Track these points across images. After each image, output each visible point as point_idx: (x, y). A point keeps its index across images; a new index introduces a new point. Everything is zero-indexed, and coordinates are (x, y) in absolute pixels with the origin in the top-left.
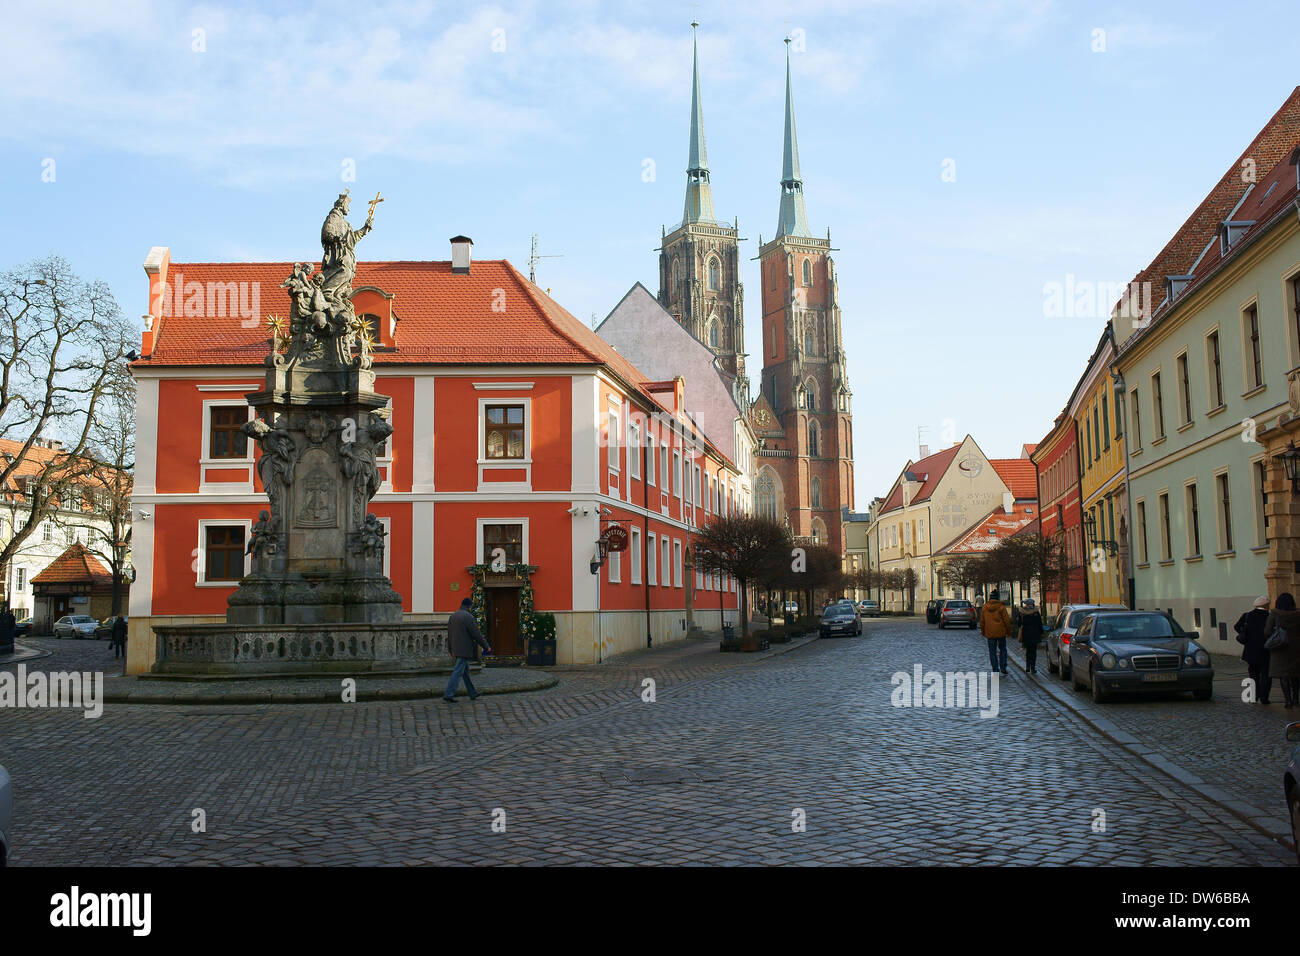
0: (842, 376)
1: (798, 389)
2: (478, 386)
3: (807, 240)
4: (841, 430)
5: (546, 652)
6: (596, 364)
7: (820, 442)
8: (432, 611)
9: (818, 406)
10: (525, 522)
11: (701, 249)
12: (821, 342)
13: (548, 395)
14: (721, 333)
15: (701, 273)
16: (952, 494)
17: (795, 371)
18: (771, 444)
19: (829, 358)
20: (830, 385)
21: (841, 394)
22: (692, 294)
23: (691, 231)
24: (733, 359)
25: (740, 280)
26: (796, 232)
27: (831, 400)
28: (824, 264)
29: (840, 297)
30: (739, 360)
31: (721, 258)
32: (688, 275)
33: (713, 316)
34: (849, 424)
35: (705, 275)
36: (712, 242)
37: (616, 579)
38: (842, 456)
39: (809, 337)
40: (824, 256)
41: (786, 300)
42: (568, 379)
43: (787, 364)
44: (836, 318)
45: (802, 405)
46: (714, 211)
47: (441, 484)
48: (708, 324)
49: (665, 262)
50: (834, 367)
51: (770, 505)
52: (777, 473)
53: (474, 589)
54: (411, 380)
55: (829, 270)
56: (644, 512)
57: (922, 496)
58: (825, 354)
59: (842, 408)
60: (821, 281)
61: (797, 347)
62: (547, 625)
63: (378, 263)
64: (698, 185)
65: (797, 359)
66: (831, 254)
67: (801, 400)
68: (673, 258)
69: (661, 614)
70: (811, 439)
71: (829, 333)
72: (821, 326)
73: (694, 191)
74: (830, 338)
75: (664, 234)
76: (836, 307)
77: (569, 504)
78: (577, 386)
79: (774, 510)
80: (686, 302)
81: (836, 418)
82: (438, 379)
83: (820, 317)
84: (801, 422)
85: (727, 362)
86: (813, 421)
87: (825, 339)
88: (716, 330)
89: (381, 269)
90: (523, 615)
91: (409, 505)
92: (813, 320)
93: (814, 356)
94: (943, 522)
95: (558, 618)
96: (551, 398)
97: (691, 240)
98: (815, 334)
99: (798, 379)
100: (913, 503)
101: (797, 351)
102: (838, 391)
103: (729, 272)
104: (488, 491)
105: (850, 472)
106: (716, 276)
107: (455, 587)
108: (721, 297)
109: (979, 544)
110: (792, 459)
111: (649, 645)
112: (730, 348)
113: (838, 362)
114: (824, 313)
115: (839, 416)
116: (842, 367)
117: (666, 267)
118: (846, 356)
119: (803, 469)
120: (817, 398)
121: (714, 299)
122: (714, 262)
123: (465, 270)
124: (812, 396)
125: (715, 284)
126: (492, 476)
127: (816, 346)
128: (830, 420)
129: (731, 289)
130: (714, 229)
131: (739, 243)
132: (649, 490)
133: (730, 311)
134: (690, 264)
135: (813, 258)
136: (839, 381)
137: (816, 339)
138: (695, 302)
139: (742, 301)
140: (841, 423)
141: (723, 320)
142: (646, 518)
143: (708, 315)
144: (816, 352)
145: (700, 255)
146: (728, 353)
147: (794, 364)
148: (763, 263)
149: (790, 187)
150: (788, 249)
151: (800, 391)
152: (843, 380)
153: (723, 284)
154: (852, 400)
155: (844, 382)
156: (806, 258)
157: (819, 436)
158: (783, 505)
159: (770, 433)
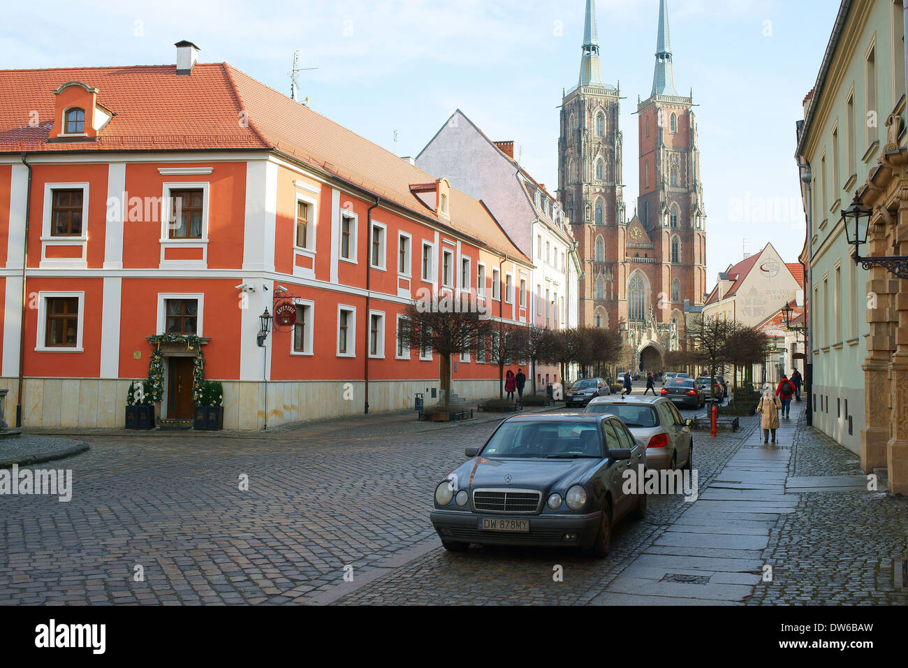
0: (699, 201)
1: (663, 211)
2: (163, 171)
3: (673, 98)
4: (697, 244)
5: (211, 418)
6: (267, 150)
7: (680, 252)
8: (117, 377)
9: (679, 225)
10: (200, 297)
11: (590, 105)
12: (683, 176)
13: (225, 179)
14: (604, 169)
15: (590, 123)
16: (753, 291)
17: (661, 199)
18: (642, 253)
19: (689, 188)
20: (689, 209)
21: (697, 215)
22: (583, 139)
23: (582, 92)
24: (613, 188)
25: (621, 128)
26: (667, 91)
27: (690, 220)
28: (687, 116)
29: (699, 141)
30: (618, 189)
31: (605, 112)
32: (580, 126)
33: (598, 156)
34: (703, 239)
35: (594, 126)
36: (599, 100)
37: (309, 352)
38: (697, 262)
39: (674, 172)
40: (687, 110)
41: (656, 144)
42: (243, 164)
43: (656, 193)
44: (695, 158)
45: (666, 224)
46: (602, 75)
47: (128, 262)
48: (595, 163)
49: (564, 115)
50: (693, 195)
51: (640, 299)
52: (646, 276)
53: (152, 357)
54: (106, 166)
55: (691, 120)
56: (365, 293)
57: (731, 292)
58: (686, 185)
59: (698, 226)
60: (684, 129)
61: (663, 180)
62: (215, 392)
63: (117, 68)
64: (590, 57)
65: (664, 189)
66: (693, 109)
67: (666, 220)
68: (569, 113)
69: (392, 385)
70: (673, 250)
71: (690, 169)
72: (683, 164)
73: (587, 61)
74: (690, 172)
75: (564, 95)
76: (695, 150)
77: (240, 281)
78: (252, 171)
79: (643, 303)
80: (578, 146)
81: (693, 234)
82: (129, 166)
83: (683, 157)
84: (665, 237)
85: (609, 191)
86: (675, 236)
87: (686, 173)
88: (601, 167)
89: (118, 73)
90: (196, 383)
91: (101, 279)
92: (677, 159)
93: (676, 186)
94: (745, 312)
95: (227, 387)
96: (227, 182)
97: (582, 99)
98: (678, 170)
99: (663, 204)
100: (725, 297)
101: (663, 183)
102: (695, 214)
103: (612, 123)
104: (169, 268)
105: (703, 276)
106: (602, 126)
107: (137, 355)
108: (605, 141)
109: (771, 331)
110: (658, 265)
111: (366, 411)
112: (612, 181)
113: (695, 191)
114: (686, 154)
115: (696, 232)
116: (699, 196)
117: (565, 120)
118: (703, 187)
119: (665, 272)
120: (679, 219)
121: (599, 143)
122: (600, 116)
123: (187, 72)
124: (675, 217)
125: (601, 132)
126: (173, 254)
127: (679, 179)
128: (688, 235)
129: (613, 136)
130: (601, 90)
131: (620, 101)
132: (371, 272)
133: (612, 152)
134: (582, 117)
135: (679, 112)
136: (696, 206)
137: (679, 174)
138: (585, 145)
139: (621, 145)
140: (696, 238)
141: (606, 160)
142: (368, 298)
143: (595, 156)
144: (679, 183)
145: (589, 110)
146: (610, 184)
147: (661, 192)
148: (640, 117)
149: (662, 58)
150: (658, 105)
151: (665, 213)
152: (699, 205)
153: (607, 132)
154: (706, 221)
155: (700, 207)
156: (672, 111)
157: (680, 247)
158: (650, 299)
159: (641, 245)
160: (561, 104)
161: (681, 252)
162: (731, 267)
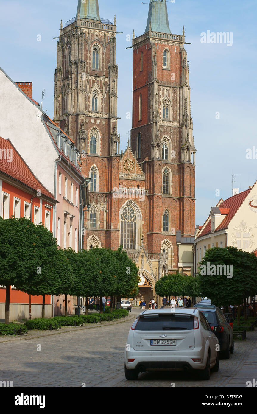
0: (189, 136)
1: (156, 145)
3: (168, 35)
7: (170, 184)
9: (170, 158)
11: (87, 38)
12: (174, 111)
14: (100, 101)
17: (154, 132)
19: (180, 123)
20: (180, 143)
21: (188, 149)
22: (79, 72)
23: (80, 25)
24: (108, 120)
26: (160, 29)
27: (180, 153)
28: (179, 53)
30: (113, 121)
31: (102, 45)
34: (193, 171)
35: (90, 58)
36: (96, 34)
38: (187, 195)
39: (166, 107)
40: (180, 47)
41: (150, 78)
43: (149, 126)
44: (186, 93)
45: (158, 156)
51: (132, 229)
55: (183, 58)
57: (223, 225)
58: (178, 120)
59: (188, 160)
60: (177, 66)
61: (156, 114)
65: (156, 123)
66: (185, 46)
67: (157, 153)
70: (164, 182)
71: (181, 104)
72: (175, 99)
74: (181, 108)
75: (61, 26)
76: (186, 86)
79: (135, 233)
80: (74, 77)
81: (184, 167)
85: (104, 123)
86: (166, 168)
87: (177, 108)
88: (96, 99)
92: (169, 94)
93: (169, 121)
97: (80, 32)
98: (170, 104)
99: (156, 137)
100: (217, 230)
101: (156, 117)
102: (186, 148)
103: (108, 56)
105: (192, 207)
106: (98, 59)
108: (101, 74)
110: (149, 196)
112: (107, 113)
113: (186, 126)
114: (178, 90)
115: (186, 166)
119: (157, 203)
120: (170, 152)
121: (95, 75)
122: (96, 49)
124: (167, 150)
125: (97, 65)
127: (171, 113)
128: (178, 168)
129: (109, 69)
130: (99, 25)
131: (116, 36)
133: (108, 85)
134: (79, 49)
135: (172, 49)
136: (187, 140)
137: (170, 109)
139: (117, 78)
140: (187, 171)
141: (101, 92)
143: (91, 88)
144: (171, 118)
145: (86, 43)
146: (105, 116)
147: (154, 126)
148: (134, 51)
150: (152, 41)
151: (158, 146)
152: (190, 139)
153: (103, 65)
154: (196, 154)
155: (190, 141)
156: (166, 48)
157: (170, 179)
158: (142, 229)
159: (134, 177)
160: (59, 35)
161: (172, 184)
162: (222, 201)
